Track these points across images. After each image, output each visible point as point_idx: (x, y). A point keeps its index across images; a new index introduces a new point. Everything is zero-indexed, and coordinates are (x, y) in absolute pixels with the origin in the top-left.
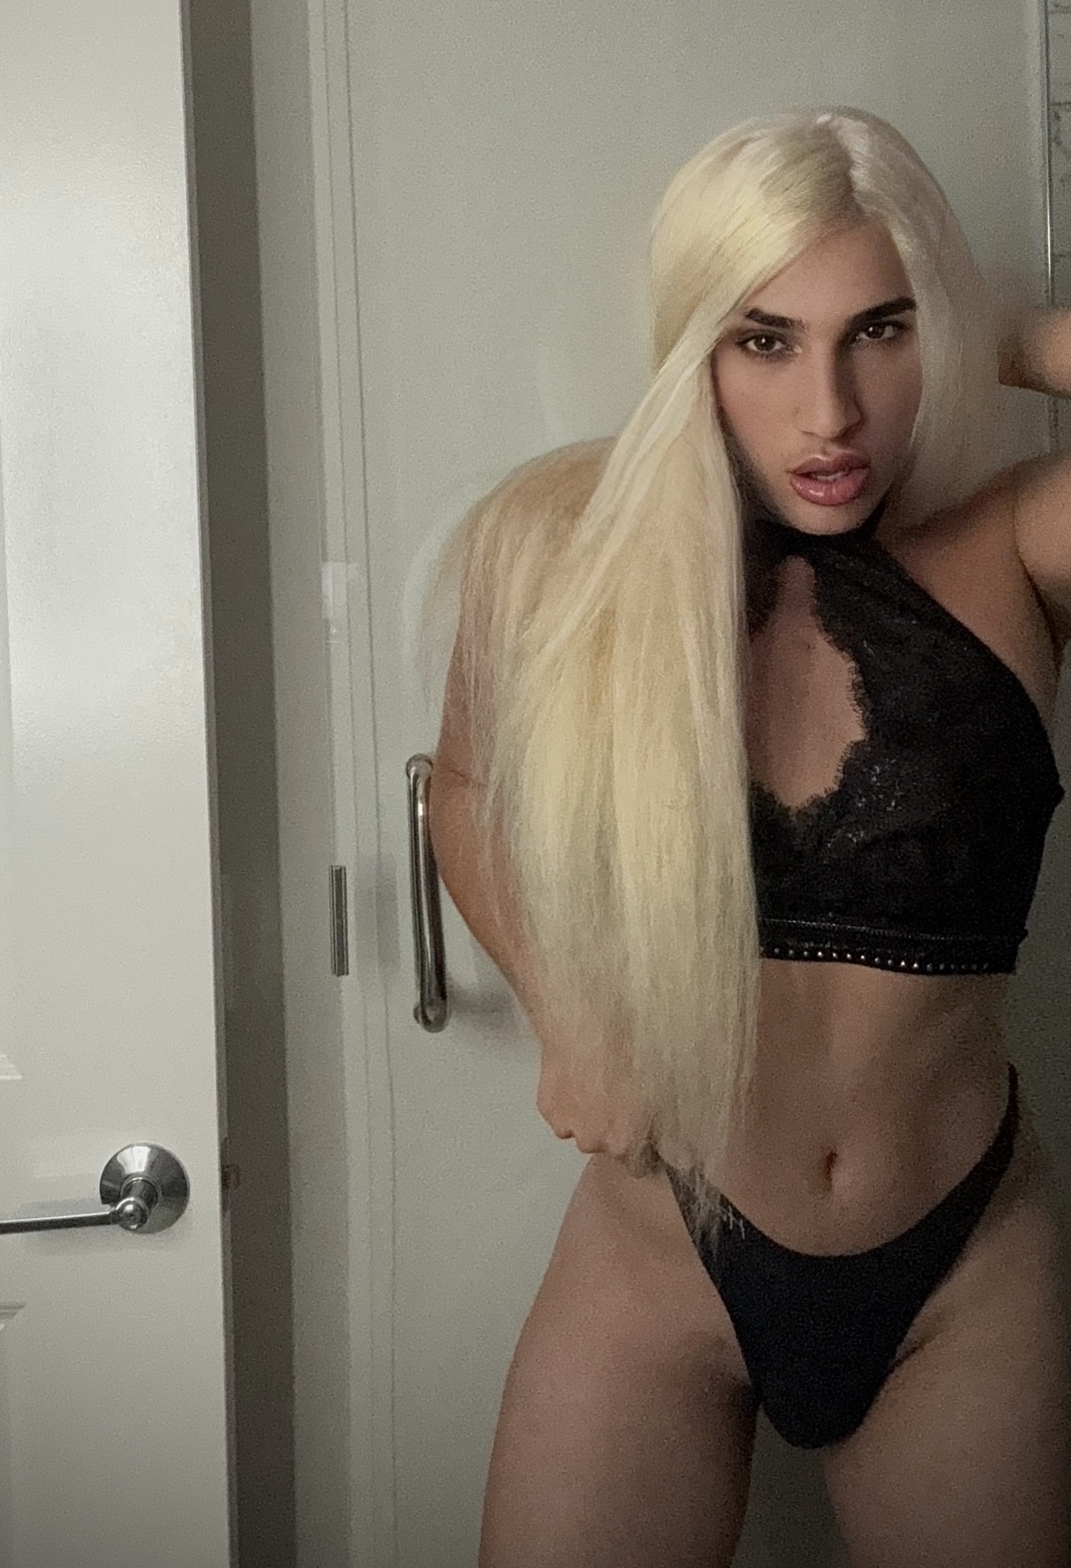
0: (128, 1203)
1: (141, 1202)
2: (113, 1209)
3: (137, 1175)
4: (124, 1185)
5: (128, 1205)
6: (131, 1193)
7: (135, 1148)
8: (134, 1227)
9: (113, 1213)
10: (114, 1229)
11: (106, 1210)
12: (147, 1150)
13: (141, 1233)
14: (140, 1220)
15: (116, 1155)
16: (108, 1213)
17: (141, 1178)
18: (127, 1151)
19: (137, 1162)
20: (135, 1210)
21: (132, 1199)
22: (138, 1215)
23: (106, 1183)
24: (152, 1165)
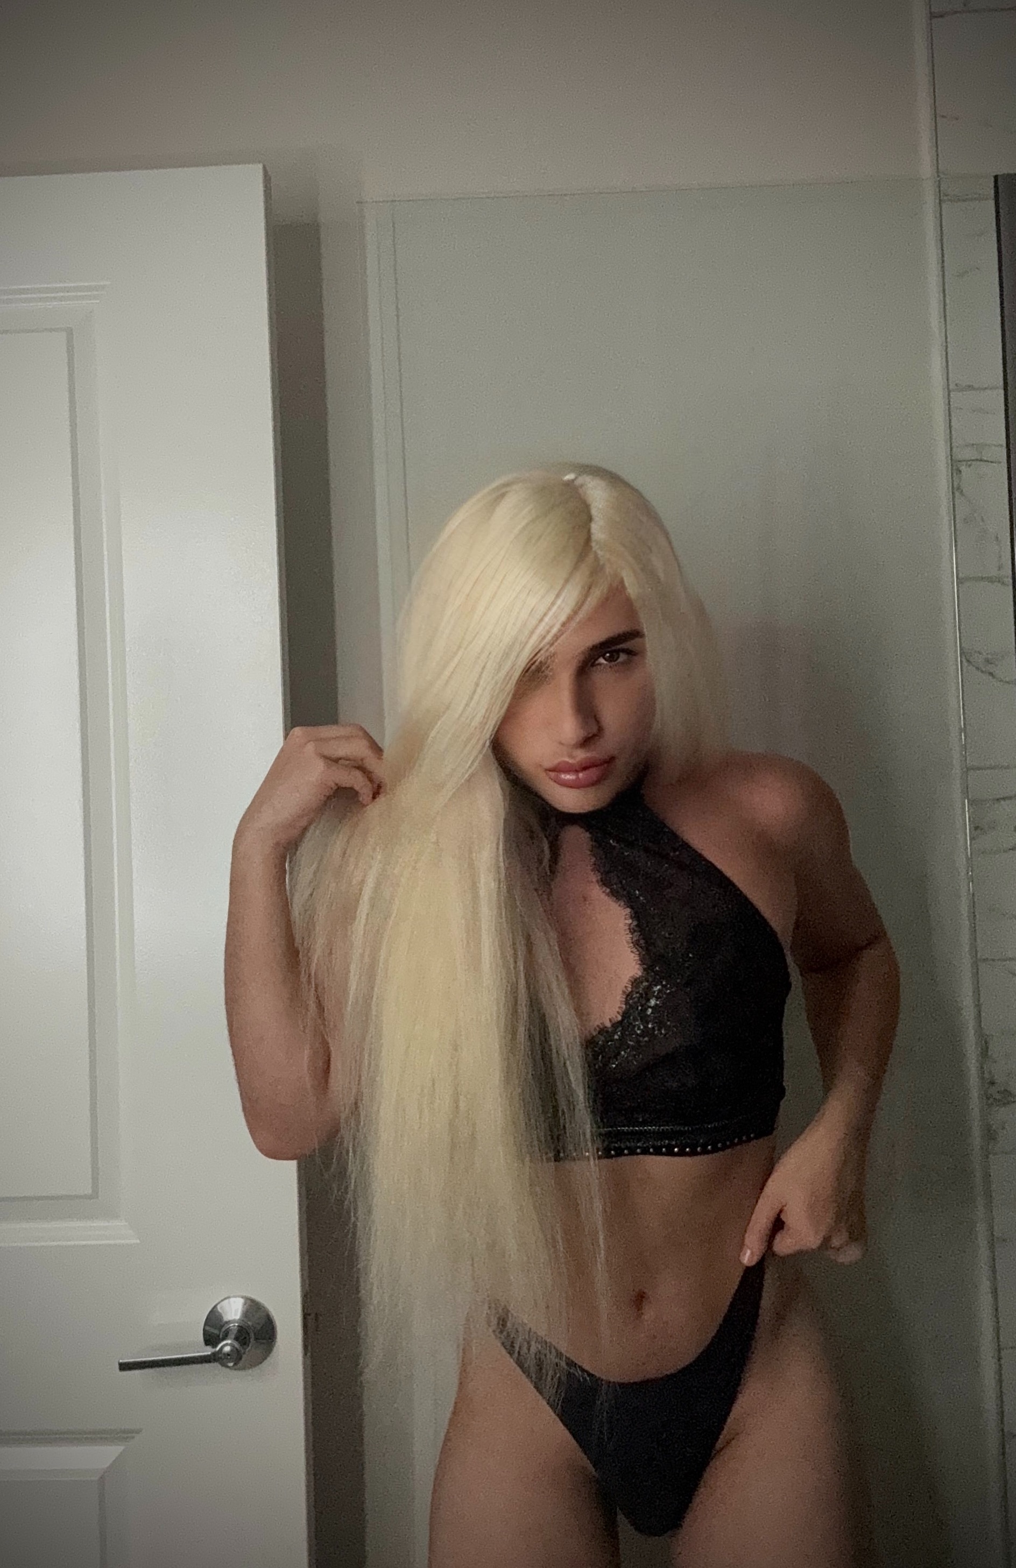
0: (227, 1345)
1: (237, 1345)
2: (213, 1350)
3: (234, 1321)
4: (224, 1329)
5: (226, 1346)
6: (229, 1337)
7: (232, 1300)
8: (231, 1364)
9: (214, 1354)
10: (215, 1366)
11: (208, 1351)
12: (241, 1301)
13: (235, 1369)
14: (236, 1359)
15: (215, 1307)
16: (209, 1353)
17: (237, 1324)
18: (226, 1301)
19: (233, 1311)
20: (232, 1351)
21: (229, 1342)
22: (235, 1356)
23: (207, 1328)
24: (246, 1314)
